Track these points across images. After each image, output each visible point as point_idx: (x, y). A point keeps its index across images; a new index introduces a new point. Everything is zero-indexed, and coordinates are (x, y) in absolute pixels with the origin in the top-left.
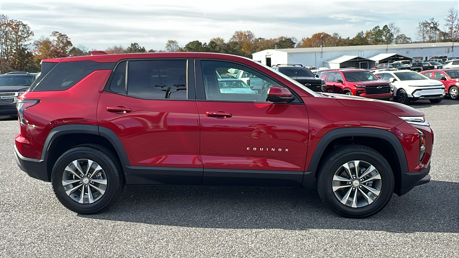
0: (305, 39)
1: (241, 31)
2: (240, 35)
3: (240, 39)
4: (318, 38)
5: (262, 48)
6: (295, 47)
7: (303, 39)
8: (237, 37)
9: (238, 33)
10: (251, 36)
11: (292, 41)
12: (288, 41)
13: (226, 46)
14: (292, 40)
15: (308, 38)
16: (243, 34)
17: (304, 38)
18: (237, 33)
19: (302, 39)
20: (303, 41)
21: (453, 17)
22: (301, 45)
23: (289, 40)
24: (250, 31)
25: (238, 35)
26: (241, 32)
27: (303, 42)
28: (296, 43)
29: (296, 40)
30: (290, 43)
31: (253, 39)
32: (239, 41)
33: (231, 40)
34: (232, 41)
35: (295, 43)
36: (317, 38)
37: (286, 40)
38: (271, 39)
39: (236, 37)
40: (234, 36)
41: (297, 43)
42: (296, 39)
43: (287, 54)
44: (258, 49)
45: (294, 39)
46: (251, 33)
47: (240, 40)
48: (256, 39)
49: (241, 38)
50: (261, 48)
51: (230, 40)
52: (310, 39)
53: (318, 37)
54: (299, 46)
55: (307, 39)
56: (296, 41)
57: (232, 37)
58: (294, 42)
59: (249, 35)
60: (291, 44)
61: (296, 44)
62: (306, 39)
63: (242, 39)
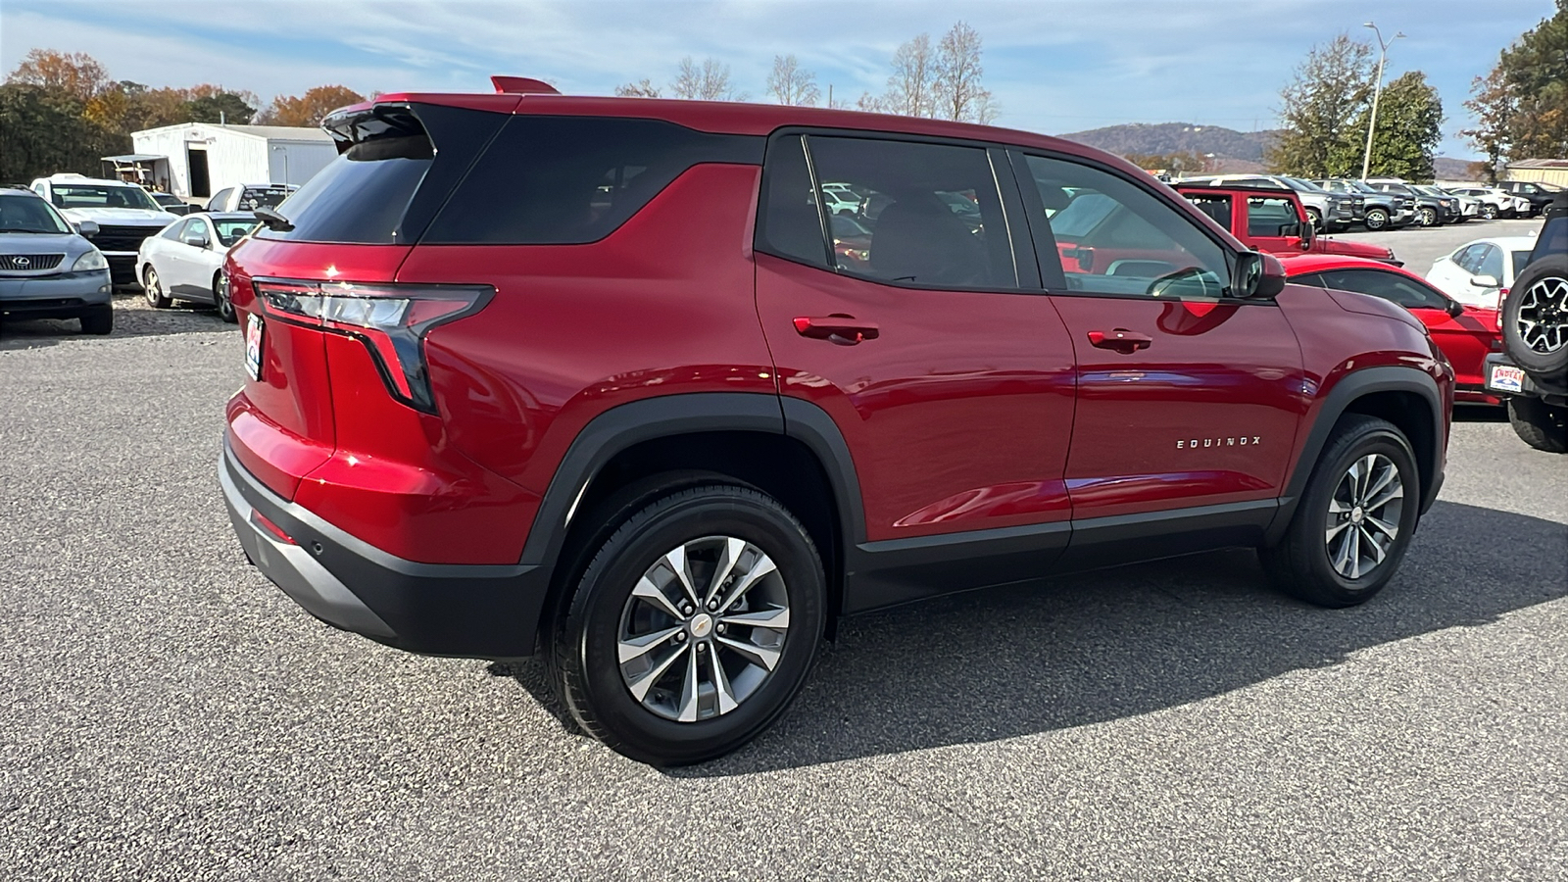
0: (285, 100)
1: (55, 52)
2: (52, 64)
3: (51, 80)
4: (325, 101)
5: (164, 116)
6: (254, 120)
7: (279, 98)
8: (37, 68)
9: (40, 55)
10: (95, 71)
11: (245, 104)
12: (229, 100)
13: (20, 99)
14: (243, 99)
15: (293, 98)
16: (60, 61)
17: (283, 98)
18: (38, 57)
19: (274, 101)
20: (280, 106)
21: (690, 85)
22: (274, 117)
23: (234, 99)
24: (86, 56)
25: (42, 64)
26: (54, 54)
27: (278, 110)
28: (256, 111)
29: (257, 102)
30: (237, 108)
31: (103, 82)
32: (47, 86)
33: (14, 78)
34: (18, 80)
35: (252, 112)
36: (321, 102)
37: (221, 98)
38: (167, 88)
39: (35, 71)
40: (26, 66)
41: (261, 110)
42: (255, 97)
43: (266, 143)
44: (149, 118)
45: (251, 98)
46: (95, 62)
47: (49, 83)
48: (112, 83)
49: (55, 74)
50: (160, 117)
51: (9, 78)
52: (300, 103)
53: (326, 97)
54: (266, 121)
55: (290, 103)
56: (257, 104)
57: (17, 69)
58: (250, 105)
59: (84, 69)
60: (241, 111)
61: (256, 114)
62: (288, 100)
63: (57, 80)
